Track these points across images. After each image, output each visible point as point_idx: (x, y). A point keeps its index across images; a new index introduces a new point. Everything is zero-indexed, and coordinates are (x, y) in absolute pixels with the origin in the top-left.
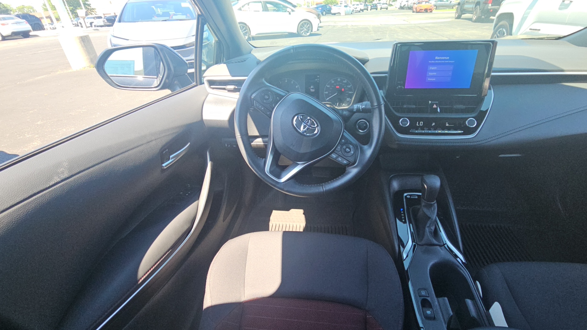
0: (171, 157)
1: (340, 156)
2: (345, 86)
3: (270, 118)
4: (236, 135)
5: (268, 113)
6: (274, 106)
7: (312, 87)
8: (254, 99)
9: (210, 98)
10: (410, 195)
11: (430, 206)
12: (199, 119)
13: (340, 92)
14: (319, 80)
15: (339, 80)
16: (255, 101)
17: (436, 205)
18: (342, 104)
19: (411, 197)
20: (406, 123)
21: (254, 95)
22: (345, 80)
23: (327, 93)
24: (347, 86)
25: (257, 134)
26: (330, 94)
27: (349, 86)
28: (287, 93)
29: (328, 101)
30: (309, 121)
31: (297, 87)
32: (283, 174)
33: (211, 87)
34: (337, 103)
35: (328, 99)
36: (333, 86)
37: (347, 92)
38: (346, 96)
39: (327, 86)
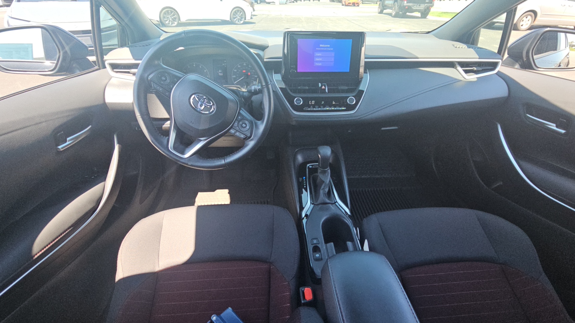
0: (68, 139)
1: (238, 131)
3: (170, 98)
4: (136, 115)
5: (167, 94)
6: (172, 87)
7: (220, 71)
8: (151, 81)
9: (113, 81)
10: (312, 165)
11: (324, 172)
12: (102, 102)
13: (247, 76)
14: (226, 65)
15: (245, 64)
16: (152, 82)
17: (329, 171)
19: (312, 167)
20: (299, 102)
21: (150, 77)
23: (234, 76)
24: (252, 71)
25: (167, 116)
26: (238, 78)
28: (185, 74)
30: (204, 100)
31: (205, 71)
32: (187, 150)
33: (114, 70)
34: (245, 86)
35: (236, 82)
36: (239, 70)
37: (253, 76)
38: (252, 79)
39: (234, 70)
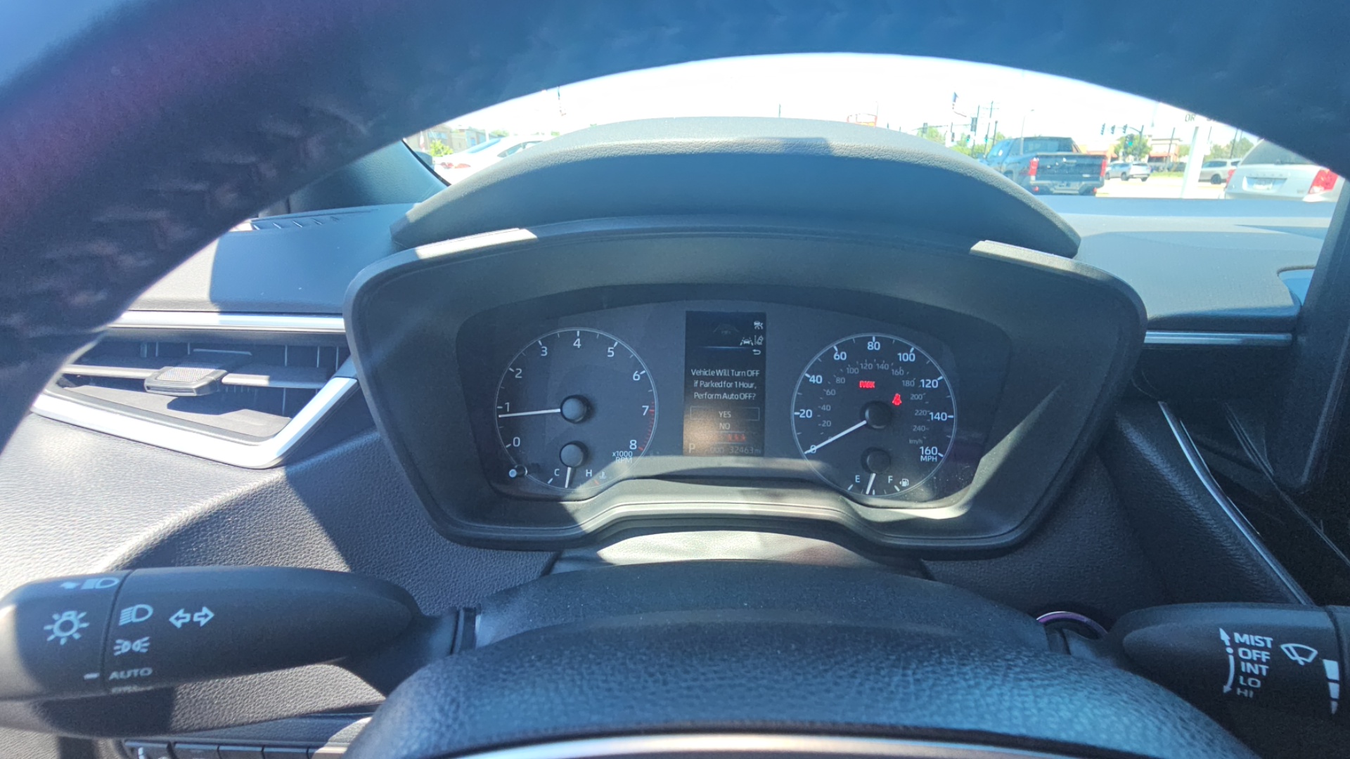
2: (907, 383)
14: (764, 342)
15: (871, 346)
18: (896, 481)
22: (908, 352)
23: (807, 413)
26: (827, 423)
27: (931, 384)
29: (810, 457)
31: (636, 377)
34: (870, 473)
35: (814, 449)
36: (839, 380)
37: (923, 412)
38: (918, 435)
39: (808, 375)
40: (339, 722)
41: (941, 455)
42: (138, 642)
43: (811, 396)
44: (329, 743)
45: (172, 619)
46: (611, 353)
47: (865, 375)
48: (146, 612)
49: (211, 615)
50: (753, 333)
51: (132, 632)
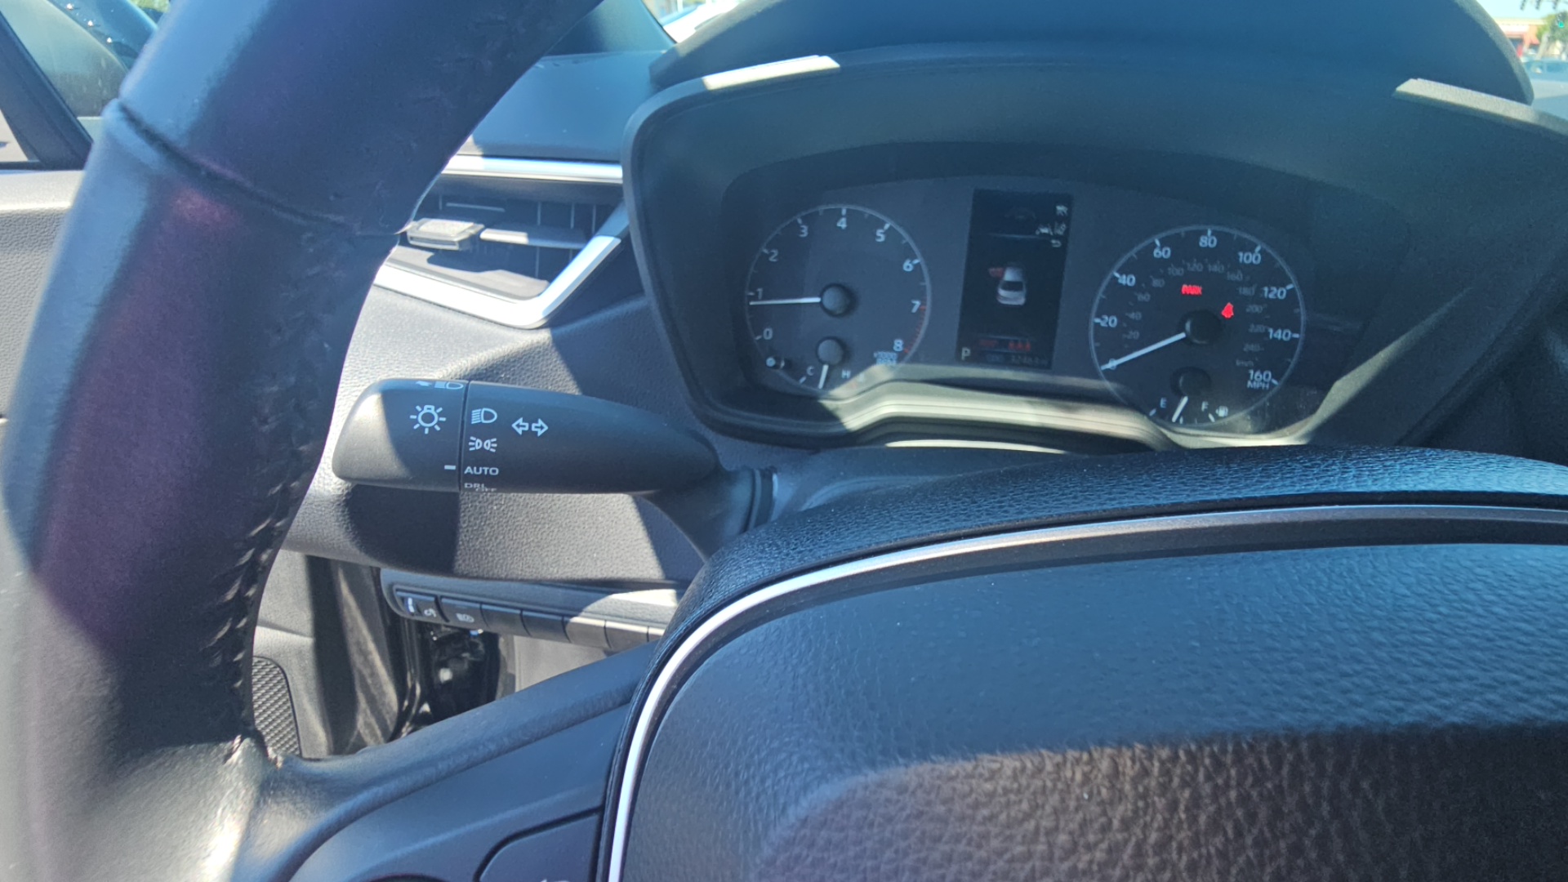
2: (1245, 291)
7: (1009, 276)
13: (1208, 324)
14: (1067, 231)
15: (1207, 241)
18: (1212, 409)
22: (1252, 251)
23: (1111, 321)
24: (1259, 291)
26: (1135, 335)
27: (1277, 293)
29: (1110, 374)
31: (908, 266)
34: (1181, 396)
35: (1112, 364)
36: (1156, 283)
37: (1260, 329)
38: (1250, 355)
39: (1117, 275)
40: (592, 595)
41: (1275, 382)
42: (488, 441)
43: (1118, 300)
44: (583, 614)
45: (514, 426)
46: (881, 236)
47: (1191, 279)
48: (492, 416)
49: (546, 428)
50: (1052, 219)
51: (483, 432)
